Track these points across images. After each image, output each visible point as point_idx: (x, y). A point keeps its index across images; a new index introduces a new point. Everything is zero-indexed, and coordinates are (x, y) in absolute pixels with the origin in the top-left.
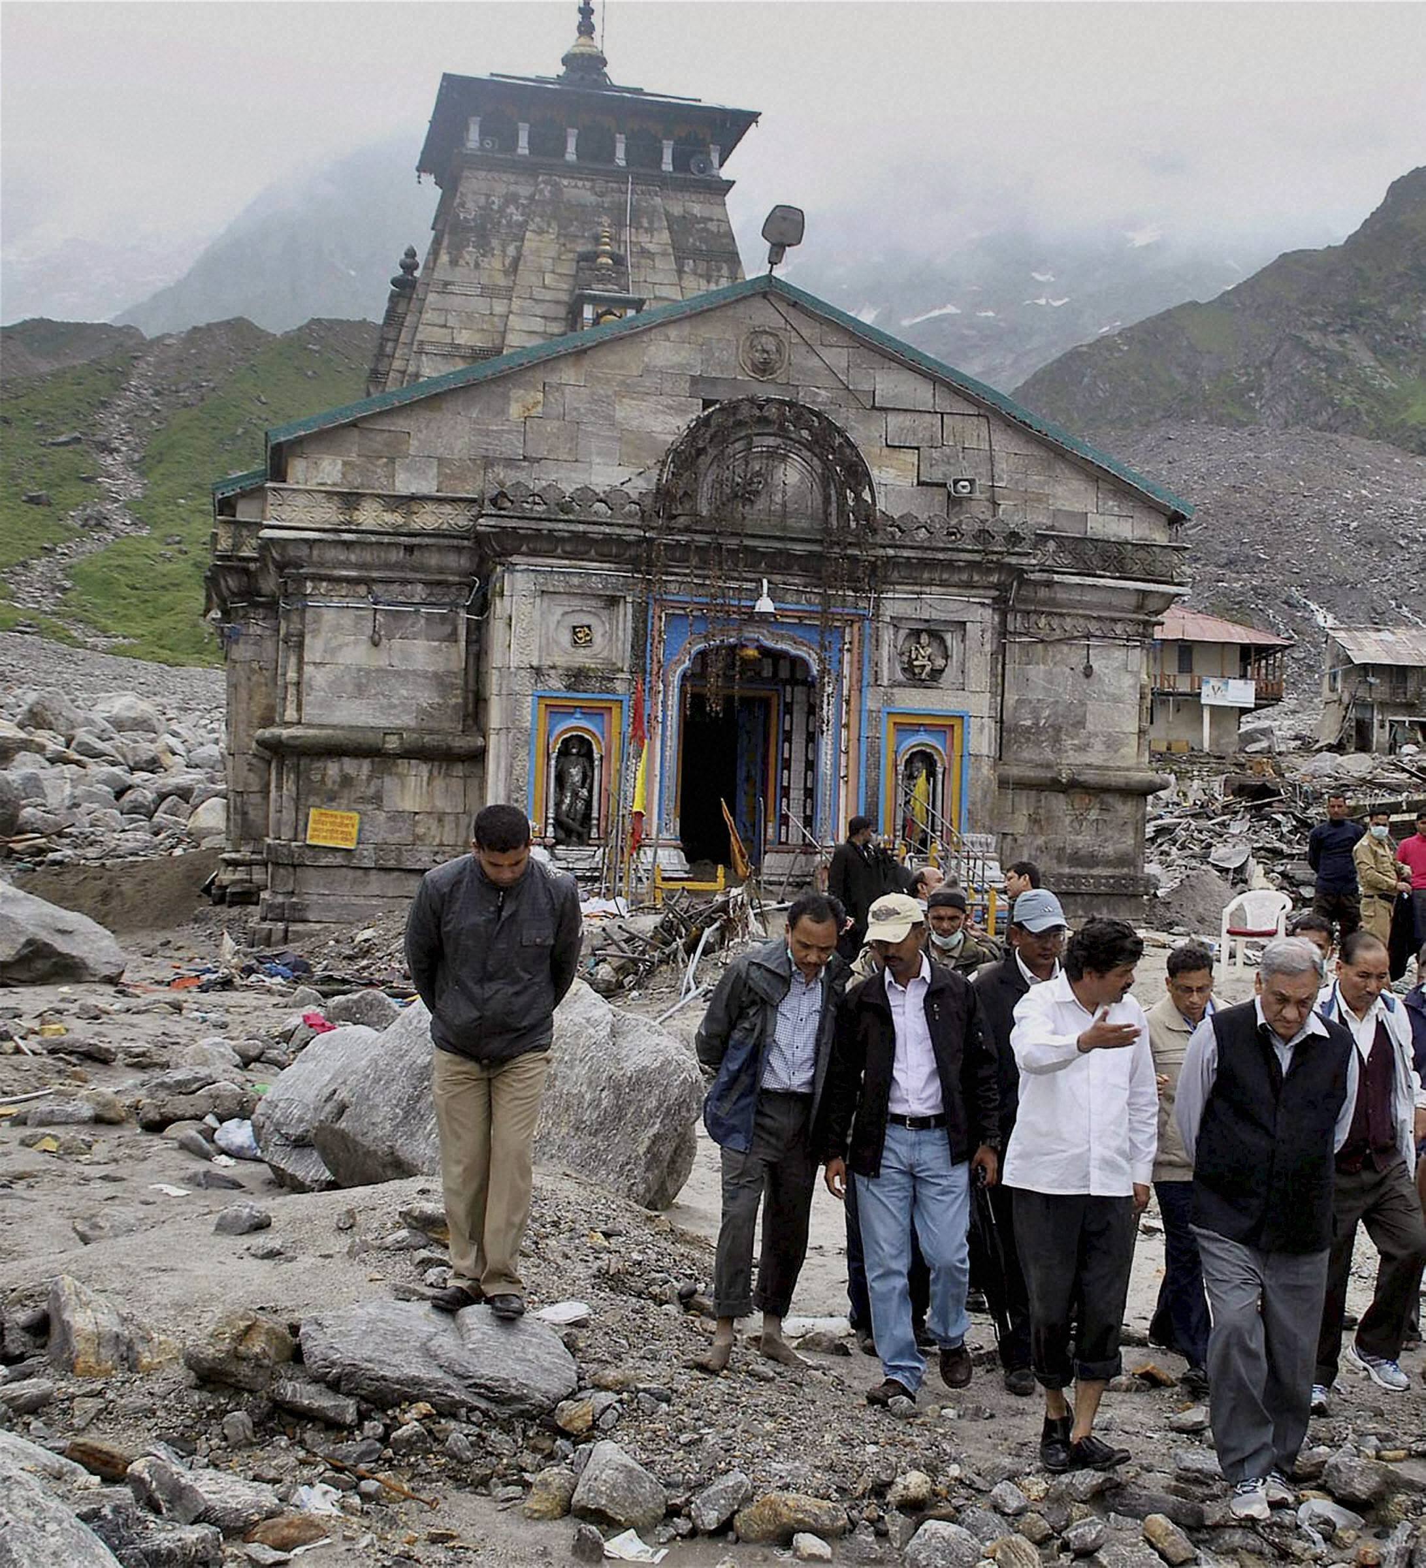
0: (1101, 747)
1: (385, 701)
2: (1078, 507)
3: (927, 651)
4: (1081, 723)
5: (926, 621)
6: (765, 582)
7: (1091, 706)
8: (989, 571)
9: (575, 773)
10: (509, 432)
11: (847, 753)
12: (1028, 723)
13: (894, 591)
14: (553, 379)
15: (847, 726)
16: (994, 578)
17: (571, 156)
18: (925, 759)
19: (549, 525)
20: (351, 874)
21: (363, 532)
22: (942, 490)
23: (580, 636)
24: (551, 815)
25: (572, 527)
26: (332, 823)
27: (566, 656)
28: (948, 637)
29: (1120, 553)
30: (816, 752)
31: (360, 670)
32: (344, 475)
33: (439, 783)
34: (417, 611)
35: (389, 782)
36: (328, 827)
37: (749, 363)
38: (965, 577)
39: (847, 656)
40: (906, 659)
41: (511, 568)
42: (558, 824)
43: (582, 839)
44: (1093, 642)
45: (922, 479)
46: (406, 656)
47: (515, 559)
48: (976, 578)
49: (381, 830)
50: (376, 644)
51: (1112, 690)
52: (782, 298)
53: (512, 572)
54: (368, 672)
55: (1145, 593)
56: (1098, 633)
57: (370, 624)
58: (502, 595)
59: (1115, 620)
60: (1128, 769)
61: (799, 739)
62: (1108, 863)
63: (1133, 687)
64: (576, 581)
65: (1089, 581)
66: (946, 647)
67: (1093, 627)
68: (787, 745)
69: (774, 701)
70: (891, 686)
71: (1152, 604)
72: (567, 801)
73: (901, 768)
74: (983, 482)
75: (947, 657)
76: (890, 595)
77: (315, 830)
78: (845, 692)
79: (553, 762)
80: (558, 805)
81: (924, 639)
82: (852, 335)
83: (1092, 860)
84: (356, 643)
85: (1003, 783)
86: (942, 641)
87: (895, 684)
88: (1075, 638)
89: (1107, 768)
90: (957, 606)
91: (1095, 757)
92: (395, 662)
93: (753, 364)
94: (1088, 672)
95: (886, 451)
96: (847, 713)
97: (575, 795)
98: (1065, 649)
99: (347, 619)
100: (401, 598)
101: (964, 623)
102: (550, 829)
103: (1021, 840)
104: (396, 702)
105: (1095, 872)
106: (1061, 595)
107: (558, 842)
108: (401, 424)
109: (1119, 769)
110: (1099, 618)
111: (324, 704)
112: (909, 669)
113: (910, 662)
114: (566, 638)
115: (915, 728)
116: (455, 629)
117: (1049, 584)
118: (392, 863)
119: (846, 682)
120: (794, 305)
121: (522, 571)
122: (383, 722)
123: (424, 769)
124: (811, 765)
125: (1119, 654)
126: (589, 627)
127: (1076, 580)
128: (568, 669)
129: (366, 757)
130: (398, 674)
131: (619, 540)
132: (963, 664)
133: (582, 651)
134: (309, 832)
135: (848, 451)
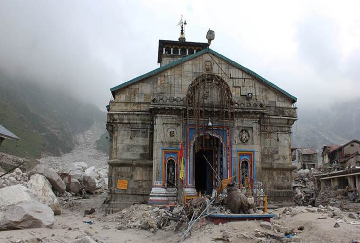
0: (282, 159)
1: (133, 152)
2: (274, 100)
3: (244, 135)
4: (277, 152)
5: (244, 127)
6: (210, 118)
7: (280, 149)
8: (257, 114)
9: (171, 169)
10: (158, 87)
11: (229, 161)
12: (267, 153)
13: (238, 120)
14: (166, 74)
15: (229, 155)
16: (258, 116)
17: (180, 54)
18: (245, 163)
19: (164, 106)
20: (126, 196)
21: (128, 111)
22: (246, 97)
23: (172, 134)
24: (166, 180)
25: (169, 106)
26: (122, 183)
27: (168, 139)
28: (249, 131)
29: (283, 110)
30: (223, 163)
31: (128, 145)
32: (125, 99)
33: (144, 172)
34: (139, 131)
35: (134, 173)
36: (121, 184)
37: (205, 69)
38: (252, 116)
39: (228, 137)
40: (240, 137)
41: (157, 117)
42: (168, 182)
43: (173, 186)
44: (278, 132)
45: (242, 94)
46: (137, 142)
47: (158, 115)
48: (254, 116)
49: (133, 185)
50: (131, 139)
51: (284, 145)
52: (211, 53)
53: (157, 118)
54: (130, 145)
55: (289, 120)
56: (280, 130)
57: (130, 134)
58: (155, 124)
59: (283, 127)
60: (288, 164)
61: (219, 160)
62: (285, 189)
63: (288, 143)
64: (170, 120)
65: (277, 117)
66: (249, 134)
67: (279, 129)
68: (216, 162)
69: (213, 150)
70: (238, 144)
71: (290, 122)
72: (170, 176)
73: (241, 165)
74: (254, 94)
75: (249, 136)
76: (236, 121)
77: (119, 185)
78: (228, 146)
79: (166, 166)
80: (168, 177)
81: (244, 131)
82: (225, 61)
83: (282, 188)
84: (128, 138)
85: (263, 169)
86: (247, 132)
87: (239, 144)
88: (275, 132)
89: (284, 164)
90: (251, 123)
91: (281, 161)
92: (135, 143)
93: (206, 69)
94: (278, 140)
95: (234, 88)
96: (229, 152)
97: (171, 175)
98: (273, 134)
99: (126, 133)
100: (137, 127)
101: (252, 128)
102: (166, 184)
103: (266, 183)
104: (135, 152)
105: (283, 191)
106: (272, 121)
107: (168, 187)
108: (137, 86)
109: (286, 164)
110: (279, 127)
111: (121, 153)
112: (241, 139)
113: (241, 138)
114: (168, 135)
115: (243, 155)
116: (147, 135)
117: (269, 118)
118: (134, 193)
119: (228, 144)
120: (214, 55)
121: (159, 118)
122: (133, 158)
123: (141, 169)
124: (222, 166)
125: (284, 135)
126: (173, 132)
127: (274, 117)
128: (169, 142)
129: (129, 166)
130: (136, 146)
131: (179, 109)
132: (253, 138)
133: (172, 138)
134: (118, 185)
135: (226, 86)
